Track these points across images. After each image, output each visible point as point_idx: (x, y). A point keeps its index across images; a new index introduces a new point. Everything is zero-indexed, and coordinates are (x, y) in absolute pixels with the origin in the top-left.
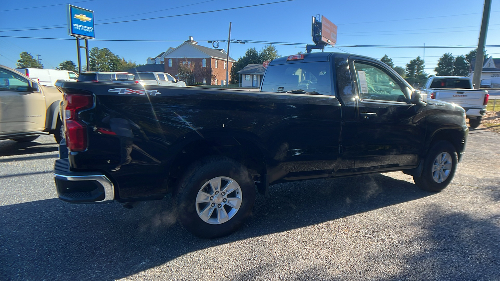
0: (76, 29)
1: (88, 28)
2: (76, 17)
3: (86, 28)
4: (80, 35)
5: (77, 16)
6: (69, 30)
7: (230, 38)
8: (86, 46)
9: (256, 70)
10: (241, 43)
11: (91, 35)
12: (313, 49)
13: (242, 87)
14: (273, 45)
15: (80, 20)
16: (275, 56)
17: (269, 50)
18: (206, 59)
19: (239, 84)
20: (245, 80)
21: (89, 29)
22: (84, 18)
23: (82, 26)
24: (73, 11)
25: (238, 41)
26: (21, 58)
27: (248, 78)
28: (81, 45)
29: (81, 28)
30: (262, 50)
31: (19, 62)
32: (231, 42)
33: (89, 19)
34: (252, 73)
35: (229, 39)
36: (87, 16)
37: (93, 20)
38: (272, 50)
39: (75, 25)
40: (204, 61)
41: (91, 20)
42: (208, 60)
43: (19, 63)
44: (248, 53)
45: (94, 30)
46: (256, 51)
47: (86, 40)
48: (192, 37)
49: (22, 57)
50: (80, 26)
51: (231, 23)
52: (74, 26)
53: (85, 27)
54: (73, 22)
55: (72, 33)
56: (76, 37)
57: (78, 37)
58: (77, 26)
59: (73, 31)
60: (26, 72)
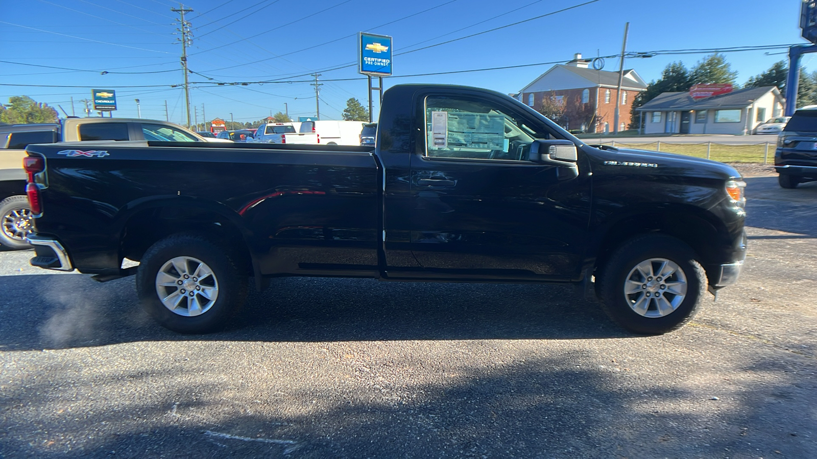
0: (368, 64)
1: (384, 61)
2: (368, 47)
3: (381, 62)
4: (372, 72)
5: (369, 46)
6: (359, 66)
7: (626, 51)
8: (380, 87)
9: (672, 103)
10: (644, 57)
11: (387, 70)
12: (805, 54)
13: (644, 134)
14: (719, 54)
15: (373, 51)
16: (724, 73)
17: (710, 63)
18: (590, 89)
19: (639, 130)
20: (652, 121)
22: (378, 47)
23: (376, 59)
24: (366, 39)
25: (639, 53)
26: (348, 107)
27: (658, 118)
28: (373, 86)
29: (374, 62)
30: (696, 65)
31: (345, 111)
32: (626, 56)
33: (385, 49)
34: (665, 109)
35: (623, 52)
36: (382, 45)
37: (390, 50)
38: (718, 64)
40: (586, 93)
41: (388, 50)
42: (593, 91)
43: (346, 113)
44: (667, 72)
45: (390, 64)
46: (685, 67)
47: (380, 77)
48: (580, 54)
49: (348, 105)
50: (373, 59)
51: (628, 23)
52: (365, 60)
53: (380, 60)
54: (364, 54)
55: (362, 70)
56: (367, 75)
57: (370, 75)
58: (369, 60)
59: (364, 68)
60: (312, 126)
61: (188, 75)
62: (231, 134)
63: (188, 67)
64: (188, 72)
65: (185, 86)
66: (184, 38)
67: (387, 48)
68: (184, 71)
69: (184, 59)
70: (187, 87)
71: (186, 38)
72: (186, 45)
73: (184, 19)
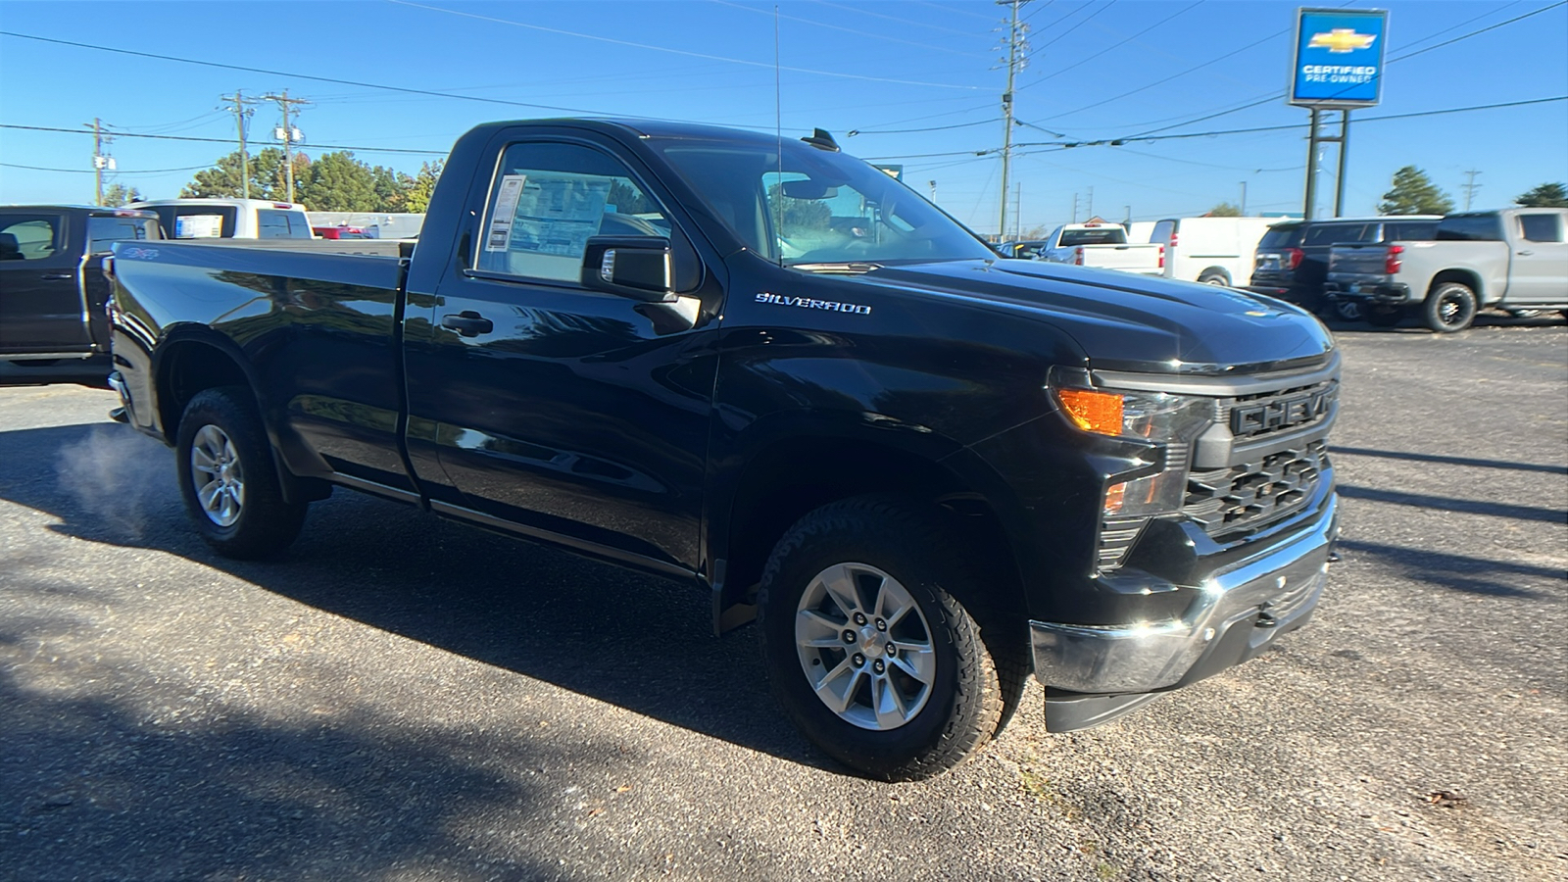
0: (1311, 80)
1: (1359, 70)
2: (1315, 42)
3: (1349, 74)
4: (1323, 99)
5: (1320, 40)
6: (1287, 88)
8: (1343, 134)
11: (1367, 94)
15: (1328, 49)
21: (1362, 73)
22: (1345, 39)
23: (1336, 68)
24: (1313, 21)
26: (1395, 187)
28: (1324, 134)
29: (1329, 75)
31: (1385, 197)
33: (1364, 41)
36: (1357, 33)
37: (1377, 46)
39: (1309, 69)
41: (1374, 44)
45: (1377, 76)
47: (1344, 112)
50: (1327, 69)
52: (1306, 71)
53: (1347, 69)
54: (1304, 59)
55: (1295, 98)
56: (1307, 106)
57: (1316, 108)
58: (1314, 73)
59: (1301, 93)
60: (1172, 229)
61: (1011, 129)
62: (1017, 248)
63: (1013, 114)
64: (1013, 123)
65: (1003, 152)
66: (1012, 56)
67: (1371, 39)
68: (1007, 121)
69: (1007, 98)
70: (1006, 154)
71: (1016, 56)
72: (1015, 70)
73: (1017, 18)
